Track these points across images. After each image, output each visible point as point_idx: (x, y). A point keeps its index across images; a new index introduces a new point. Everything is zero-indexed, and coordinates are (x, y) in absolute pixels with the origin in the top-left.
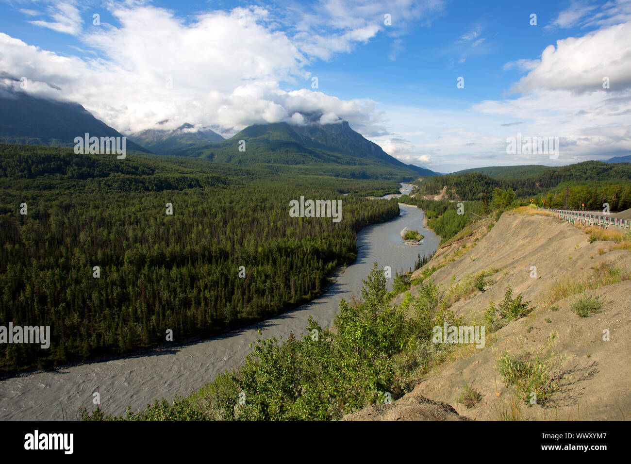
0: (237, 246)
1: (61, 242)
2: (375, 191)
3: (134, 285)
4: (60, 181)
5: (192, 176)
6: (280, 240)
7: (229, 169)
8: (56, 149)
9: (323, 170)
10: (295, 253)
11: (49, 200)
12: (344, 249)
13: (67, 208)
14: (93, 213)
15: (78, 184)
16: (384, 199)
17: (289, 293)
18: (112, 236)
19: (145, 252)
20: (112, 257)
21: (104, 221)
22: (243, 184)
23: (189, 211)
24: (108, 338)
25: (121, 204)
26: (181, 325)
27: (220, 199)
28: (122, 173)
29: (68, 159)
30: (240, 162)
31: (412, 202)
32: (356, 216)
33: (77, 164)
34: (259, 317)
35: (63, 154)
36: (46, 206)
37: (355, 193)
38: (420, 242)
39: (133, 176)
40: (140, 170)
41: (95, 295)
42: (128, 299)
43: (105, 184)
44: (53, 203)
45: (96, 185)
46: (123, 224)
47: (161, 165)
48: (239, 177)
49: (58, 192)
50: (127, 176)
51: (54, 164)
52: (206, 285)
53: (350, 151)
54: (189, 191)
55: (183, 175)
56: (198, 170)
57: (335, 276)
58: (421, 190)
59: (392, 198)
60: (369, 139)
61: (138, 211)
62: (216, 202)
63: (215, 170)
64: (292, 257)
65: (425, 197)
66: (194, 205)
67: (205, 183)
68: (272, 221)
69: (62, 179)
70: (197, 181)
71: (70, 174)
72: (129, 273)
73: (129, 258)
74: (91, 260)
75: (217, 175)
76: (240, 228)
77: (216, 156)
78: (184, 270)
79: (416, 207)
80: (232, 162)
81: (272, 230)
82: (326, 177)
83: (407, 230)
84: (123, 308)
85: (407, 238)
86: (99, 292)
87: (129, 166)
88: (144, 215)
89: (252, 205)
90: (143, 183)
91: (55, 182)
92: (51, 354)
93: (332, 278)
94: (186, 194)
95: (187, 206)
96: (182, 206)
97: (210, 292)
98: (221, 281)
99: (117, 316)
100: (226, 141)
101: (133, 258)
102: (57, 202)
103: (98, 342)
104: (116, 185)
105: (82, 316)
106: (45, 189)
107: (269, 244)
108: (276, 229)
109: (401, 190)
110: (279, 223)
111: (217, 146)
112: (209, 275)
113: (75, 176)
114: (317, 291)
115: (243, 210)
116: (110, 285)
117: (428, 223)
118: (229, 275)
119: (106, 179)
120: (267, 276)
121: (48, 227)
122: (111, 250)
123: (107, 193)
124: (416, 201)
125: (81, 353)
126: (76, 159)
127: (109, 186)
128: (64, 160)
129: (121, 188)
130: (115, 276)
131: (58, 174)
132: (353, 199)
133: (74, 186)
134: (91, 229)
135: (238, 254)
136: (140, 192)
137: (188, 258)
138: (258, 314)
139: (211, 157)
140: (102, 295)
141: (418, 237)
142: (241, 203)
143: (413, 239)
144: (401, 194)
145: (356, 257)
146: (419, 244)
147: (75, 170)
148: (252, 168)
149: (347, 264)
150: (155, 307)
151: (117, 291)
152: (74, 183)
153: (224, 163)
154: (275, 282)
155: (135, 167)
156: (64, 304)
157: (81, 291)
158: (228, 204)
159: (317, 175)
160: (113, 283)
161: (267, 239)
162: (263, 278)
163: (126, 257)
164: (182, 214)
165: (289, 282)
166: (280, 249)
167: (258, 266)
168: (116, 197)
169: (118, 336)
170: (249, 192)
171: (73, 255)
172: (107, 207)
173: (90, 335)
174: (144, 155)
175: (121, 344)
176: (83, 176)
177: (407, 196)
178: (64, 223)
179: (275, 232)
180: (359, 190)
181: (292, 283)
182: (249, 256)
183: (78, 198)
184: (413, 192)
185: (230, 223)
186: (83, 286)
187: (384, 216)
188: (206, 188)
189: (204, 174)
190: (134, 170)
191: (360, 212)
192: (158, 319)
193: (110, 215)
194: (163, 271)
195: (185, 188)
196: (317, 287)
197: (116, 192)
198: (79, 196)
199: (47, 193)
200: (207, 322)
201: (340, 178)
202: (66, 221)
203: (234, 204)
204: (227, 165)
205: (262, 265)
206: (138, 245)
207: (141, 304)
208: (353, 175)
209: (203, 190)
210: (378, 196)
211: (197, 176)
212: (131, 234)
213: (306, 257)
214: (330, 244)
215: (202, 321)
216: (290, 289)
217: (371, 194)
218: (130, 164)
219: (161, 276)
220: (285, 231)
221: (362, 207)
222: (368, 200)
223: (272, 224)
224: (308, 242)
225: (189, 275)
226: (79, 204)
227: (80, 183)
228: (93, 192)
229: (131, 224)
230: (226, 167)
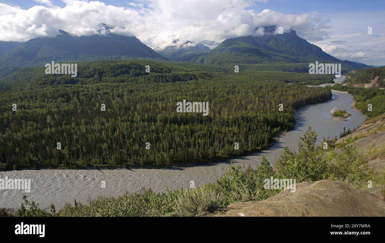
0: (217, 115)
1: (129, 109)
2: (313, 81)
3: (163, 133)
4: (127, 78)
5: (191, 73)
6: (243, 112)
7: (213, 68)
8: (125, 61)
9: (275, 67)
10: (253, 120)
11: (123, 88)
12: (286, 120)
13: (131, 92)
14: (142, 94)
15: (135, 79)
16: (319, 87)
17: (248, 145)
18: (151, 107)
19: (168, 116)
20: (152, 117)
21: (147, 98)
22: (221, 77)
23: (190, 94)
24: (151, 158)
25: (155, 89)
26: (186, 156)
27: (208, 86)
28: (155, 72)
29: (130, 66)
30: (220, 63)
31: (343, 89)
32: (296, 98)
33: (134, 69)
34: (228, 157)
35: (128, 64)
36: (122, 91)
37: (297, 82)
38: (347, 118)
39: (161, 74)
40: (164, 70)
41: (145, 136)
42: (160, 140)
43: (147, 79)
44: (125, 89)
45: (143, 79)
46: (156, 100)
47: (175, 67)
48: (219, 73)
49: (126, 83)
50: (158, 74)
51: (124, 69)
52: (199, 136)
53: (296, 52)
54: (190, 82)
55: (187, 72)
56: (195, 69)
57: (278, 137)
58: (353, 80)
59: (326, 86)
60: (311, 43)
61: (163, 93)
62: (205, 88)
63: (204, 69)
64: (251, 123)
65: (356, 86)
66: (193, 90)
67: (199, 77)
68: (239, 100)
69: (128, 77)
70: (195, 76)
71: (131, 74)
72: (160, 126)
73: (160, 119)
74: (142, 119)
75: (206, 72)
76: (219, 104)
77: (205, 60)
78: (187, 127)
79: (347, 92)
80: (215, 63)
81: (239, 106)
82: (276, 72)
83: (336, 110)
84: (158, 144)
85: (335, 115)
86: (147, 135)
87: (158, 68)
88: (166, 95)
89: (227, 90)
90: (166, 78)
91: (125, 78)
92: (128, 162)
93: (276, 138)
94: (188, 84)
95: (189, 90)
96: (186, 90)
97: (201, 140)
98: (208, 134)
99: (155, 148)
100: (211, 50)
101: (162, 119)
102: (127, 89)
103: (147, 159)
104: (152, 79)
105: (140, 146)
106: (121, 82)
107: (237, 114)
108: (241, 106)
109: (335, 80)
110: (243, 102)
111: (206, 54)
112: (201, 130)
113: (134, 75)
114: (265, 145)
115: (221, 93)
116: (151, 131)
117: (356, 105)
118: (212, 131)
119: (147, 76)
120: (234, 134)
121: (123, 101)
122: (151, 114)
123: (148, 83)
124: (347, 88)
125: (140, 163)
126: (134, 66)
127: (149, 80)
128: (128, 67)
129: (155, 81)
130: (153, 127)
131: (126, 74)
132: (295, 86)
133: (133, 80)
134: (142, 102)
135: (217, 119)
136: (164, 83)
137: (189, 120)
138: (228, 155)
139: (202, 61)
140: (148, 137)
141: (346, 115)
142: (220, 89)
143: (341, 116)
144: (334, 83)
145: (294, 126)
146: (345, 120)
147: (133, 72)
148: (227, 67)
149: (287, 130)
150: (172, 145)
151: (155, 135)
152: (133, 79)
153: (210, 64)
154: (239, 137)
155: (161, 68)
156: (132, 139)
157: (139, 134)
158: (212, 90)
159: (270, 70)
160: (153, 131)
161: (235, 111)
162: (232, 134)
163: (158, 118)
164: (186, 95)
165: (248, 138)
166: (243, 118)
167: (229, 127)
168: (153, 85)
169: (156, 158)
170: (225, 82)
171: (135, 115)
172: (149, 91)
173: (144, 156)
174: (166, 62)
175: (157, 162)
176: (137, 75)
177: (339, 85)
178: (130, 99)
179: (240, 107)
180: (300, 81)
181: (249, 139)
182: (224, 121)
183: (135, 86)
184: (345, 82)
185: (213, 101)
186: (139, 131)
187: (318, 99)
188: (200, 80)
189: (198, 72)
190: (161, 70)
191: (300, 96)
192: (174, 152)
193: (150, 95)
194: (176, 126)
195: (188, 80)
196: (265, 143)
197: (153, 83)
198: (136, 85)
199: (122, 84)
200: (199, 156)
201: (286, 72)
202: (131, 98)
203: (215, 90)
204: (211, 66)
205: (232, 127)
206: (164, 112)
207: (166, 143)
208: (297, 70)
209: (198, 81)
210: (314, 85)
211: (194, 73)
212: (160, 106)
213: (260, 123)
214: (276, 117)
215: (196, 155)
216: (248, 142)
217: (309, 84)
218: (159, 67)
219: (176, 129)
220: (247, 106)
221: (301, 93)
222: (306, 87)
223: (239, 102)
224: (261, 115)
225: (190, 130)
226: (136, 90)
227: (136, 79)
228: (142, 83)
229: (160, 100)
230: (212, 66)
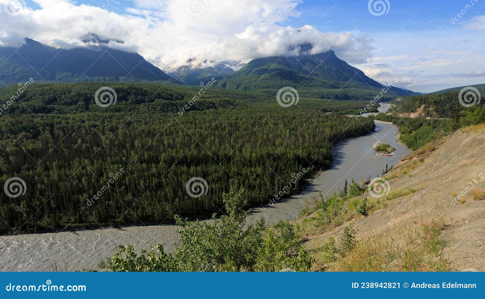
0: (237, 152)
1: (124, 147)
2: (355, 110)
3: (166, 177)
4: (125, 106)
5: (209, 100)
6: (269, 148)
7: (237, 94)
8: (122, 84)
9: (311, 93)
10: (281, 158)
11: (119, 119)
12: (321, 157)
13: (129, 124)
14: (144, 127)
15: (135, 107)
16: (361, 117)
17: (274, 189)
18: (154, 143)
19: (174, 155)
20: (153, 157)
21: (150, 133)
22: (247, 106)
23: (206, 126)
24: (149, 211)
25: (162, 121)
26: (194, 207)
27: (229, 117)
28: (163, 99)
29: (129, 90)
30: (245, 88)
31: (388, 119)
32: (334, 130)
33: (134, 94)
34: (249, 205)
35: (126, 87)
36: (117, 123)
37: (336, 111)
38: (391, 153)
39: (170, 101)
40: (174, 96)
41: (142, 182)
42: (162, 186)
43: (152, 107)
44: (121, 120)
45: (146, 108)
46: (162, 135)
47: (189, 92)
48: (245, 100)
49: (124, 113)
50: (166, 101)
51: (121, 94)
52: (213, 180)
53: (335, 76)
54: (207, 111)
55: (203, 99)
56: (214, 96)
57: (312, 178)
58: (397, 109)
59: (369, 116)
60: (352, 66)
61: (172, 126)
62: (226, 119)
63: (227, 95)
64: (278, 162)
65: (401, 115)
66: (210, 122)
67: (219, 105)
68: (266, 133)
69: (126, 104)
70: (213, 104)
71: (130, 101)
72: (163, 169)
73: (164, 159)
74: (141, 159)
75: (228, 99)
76: (241, 139)
77: (228, 85)
78: (199, 168)
79: (391, 123)
80: (240, 89)
81: (265, 141)
82: (314, 99)
83: (379, 144)
84: (159, 192)
85: (378, 150)
86: (145, 181)
87: (167, 94)
88: (176, 128)
89: (252, 121)
90: (176, 106)
91: (122, 107)
92: (116, 218)
93: (309, 180)
94: (205, 113)
95: (205, 122)
96: (201, 122)
97: (215, 185)
98: (224, 177)
99: (154, 197)
100: (237, 72)
101: (166, 159)
102: (123, 120)
103: (143, 213)
104: (158, 108)
105: (134, 195)
106: (117, 111)
107: (261, 151)
108: (268, 140)
109: (379, 109)
110: (271, 135)
111: (229, 77)
112: (216, 172)
113: (134, 102)
114: (295, 189)
115: (245, 125)
116: (151, 176)
117: (401, 137)
118: (230, 174)
119: (152, 103)
120: (258, 176)
121: (117, 136)
122: (153, 153)
123: (153, 113)
124: (392, 118)
125: (133, 219)
126: (134, 90)
127: (155, 108)
128: (126, 91)
129: (162, 110)
130: (154, 170)
131: (123, 101)
132: (334, 116)
133: (133, 109)
134: (142, 138)
135: (237, 158)
136: (174, 113)
137: (202, 160)
138: (249, 203)
139: (224, 85)
140: (146, 183)
141: (389, 150)
142: (244, 120)
143: (384, 151)
144: (378, 112)
145: (331, 164)
146: (389, 156)
147: (133, 98)
148: (254, 93)
149: (322, 169)
150: (178, 192)
151: (155, 181)
152: (133, 107)
153: (233, 89)
154: (263, 180)
155: (171, 94)
156: (124, 187)
157: (134, 179)
158: (234, 121)
159: (305, 97)
160: (153, 175)
161: (260, 147)
162: (255, 176)
163: (162, 158)
164: (201, 128)
165: (274, 180)
166: (269, 156)
167: (251, 167)
168: (159, 116)
170: (251, 112)
171: (130, 155)
172: (153, 123)
173: (138, 208)
174: (178, 86)
175: (156, 216)
176: (138, 102)
177: (384, 114)
178: (126, 134)
180: (340, 110)
181: (276, 182)
182: (245, 160)
183: (136, 117)
184: (390, 110)
185: (234, 135)
186: (135, 175)
187: (359, 131)
188: (220, 109)
189: (218, 99)
190: (170, 97)
191: (338, 128)
192: (179, 201)
193: (154, 129)
194: (185, 168)
195: (205, 109)
196: (295, 186)
197: (159, 113)
198: (136, 116)
199: (117, 114)
200: (212, 206)
201: (324, 100)
202: (128, 133)
203: (238, 121)
206: (170, 149)
207: (169, 190)
208: (337, 97)
209: (217, 110)
210: (356, 114)
211: (213, 100)
212: (166, 142)
213: (289, 162)
214: (310, 153)
215: (208, 205)
216: (275, 186)
217: (350, 113)
218: (168, 93)
219: (183, 172)
220: (275, 141)
221: (340, 124)
222: (347, 117)
223: (265, 136)
224: (291, 151)
225: (202, 172)
226: (135, 121)
227: (137, 107)
228: (145, 113)
229: (167, 135)
230: (235, 92)
